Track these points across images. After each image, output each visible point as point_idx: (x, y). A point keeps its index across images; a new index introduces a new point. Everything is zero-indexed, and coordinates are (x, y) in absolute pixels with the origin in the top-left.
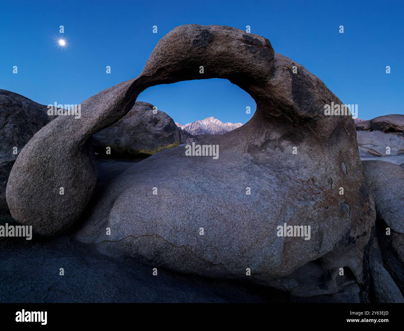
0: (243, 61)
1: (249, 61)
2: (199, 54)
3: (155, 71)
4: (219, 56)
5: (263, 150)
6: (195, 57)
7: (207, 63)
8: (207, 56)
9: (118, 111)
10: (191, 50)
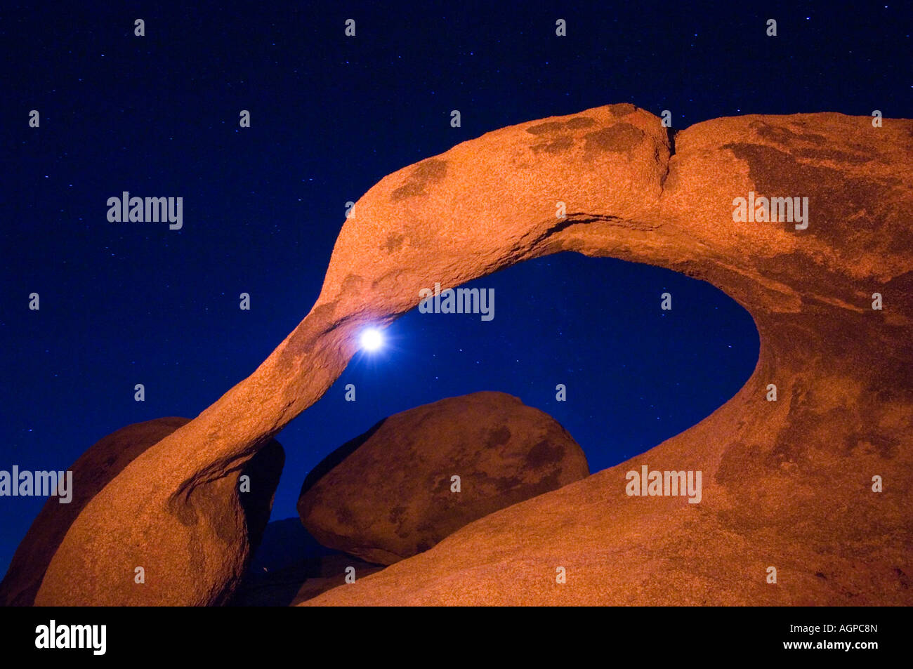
5: (785, 466)
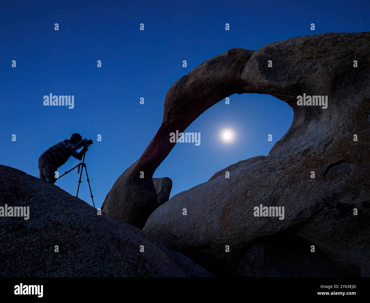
0: (208, 79)
1: (212, 76)
2: (180, 93)
3: (167, 117)
4: (191, 86)
6: (179, 96)
7: (189, 95)
8: (185, 91)
9: (152, 151)
10: (174, 94)
